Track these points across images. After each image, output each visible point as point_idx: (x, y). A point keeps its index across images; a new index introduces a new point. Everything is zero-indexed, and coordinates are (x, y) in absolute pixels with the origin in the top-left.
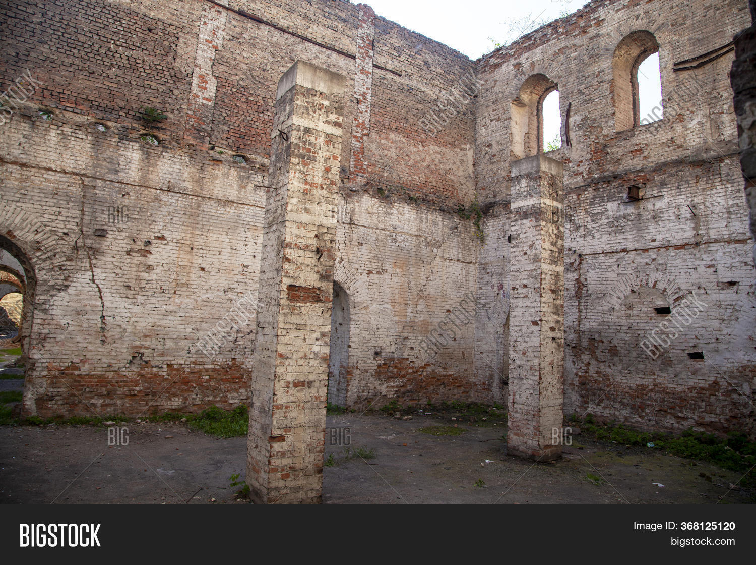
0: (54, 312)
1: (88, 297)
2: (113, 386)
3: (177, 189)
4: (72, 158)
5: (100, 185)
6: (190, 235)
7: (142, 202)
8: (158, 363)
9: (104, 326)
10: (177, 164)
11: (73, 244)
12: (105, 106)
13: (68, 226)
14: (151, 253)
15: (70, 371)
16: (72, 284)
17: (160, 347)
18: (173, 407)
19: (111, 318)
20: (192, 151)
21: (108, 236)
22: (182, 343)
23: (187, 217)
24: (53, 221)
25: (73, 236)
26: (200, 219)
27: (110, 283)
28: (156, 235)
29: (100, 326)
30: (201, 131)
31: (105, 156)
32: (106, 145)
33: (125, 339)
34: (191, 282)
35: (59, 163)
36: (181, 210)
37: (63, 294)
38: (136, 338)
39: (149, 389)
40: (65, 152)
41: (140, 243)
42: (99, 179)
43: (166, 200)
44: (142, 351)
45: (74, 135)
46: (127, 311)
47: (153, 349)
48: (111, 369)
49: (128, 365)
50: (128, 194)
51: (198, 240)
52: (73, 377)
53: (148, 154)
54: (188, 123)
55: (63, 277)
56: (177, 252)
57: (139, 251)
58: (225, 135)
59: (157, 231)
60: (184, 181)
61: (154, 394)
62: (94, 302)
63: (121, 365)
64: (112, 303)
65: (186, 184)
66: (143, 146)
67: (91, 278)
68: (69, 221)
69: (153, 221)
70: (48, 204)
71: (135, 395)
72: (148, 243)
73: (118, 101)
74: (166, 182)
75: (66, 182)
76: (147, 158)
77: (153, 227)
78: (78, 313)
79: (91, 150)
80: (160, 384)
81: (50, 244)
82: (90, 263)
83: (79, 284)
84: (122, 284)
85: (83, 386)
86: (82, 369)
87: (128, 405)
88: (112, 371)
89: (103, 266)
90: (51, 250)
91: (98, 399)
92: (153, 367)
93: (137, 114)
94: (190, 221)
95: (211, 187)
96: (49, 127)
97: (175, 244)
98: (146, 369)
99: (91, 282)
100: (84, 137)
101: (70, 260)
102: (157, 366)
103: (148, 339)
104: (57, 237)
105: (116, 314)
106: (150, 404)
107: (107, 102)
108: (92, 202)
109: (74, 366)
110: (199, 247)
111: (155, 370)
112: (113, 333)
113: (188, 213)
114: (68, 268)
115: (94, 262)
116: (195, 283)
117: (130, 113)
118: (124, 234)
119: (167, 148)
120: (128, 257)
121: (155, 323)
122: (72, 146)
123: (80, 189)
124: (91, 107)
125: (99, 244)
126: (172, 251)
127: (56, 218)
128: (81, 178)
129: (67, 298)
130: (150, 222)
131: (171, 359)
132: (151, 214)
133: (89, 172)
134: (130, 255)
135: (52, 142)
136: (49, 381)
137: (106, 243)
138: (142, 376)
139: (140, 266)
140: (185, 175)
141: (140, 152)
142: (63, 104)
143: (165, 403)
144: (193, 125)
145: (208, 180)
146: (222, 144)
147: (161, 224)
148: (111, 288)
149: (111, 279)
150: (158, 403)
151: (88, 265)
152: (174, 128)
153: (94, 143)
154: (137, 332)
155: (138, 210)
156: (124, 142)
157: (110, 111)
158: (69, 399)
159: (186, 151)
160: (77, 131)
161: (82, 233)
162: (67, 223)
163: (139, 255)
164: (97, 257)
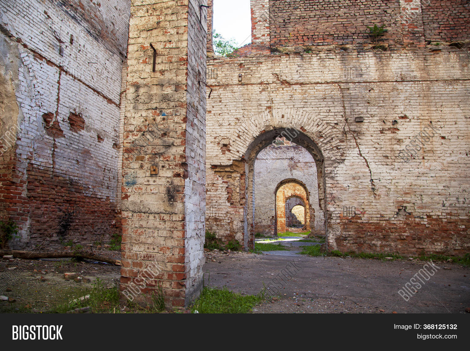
0: (338, 179)
1: (359, 166)
2: (387, 232)
3: (408, 79)
4: (329, 72)
5: (352, 87)
6: (427, 112)
7: (384, 93)
8: (419, 214)
9: (373, 187)
10: (404, 60)
11: (342, 130)
12: (342, 35)
13: (337, 119)
14: (398, 130)
15: (355, 220)
16: (347, 158)
17: (418, 201)
18: (437, 250)
19: (378, 181)
20: (413, 48)
21: (365, 121)
22: (437, 198)
23: (421, 98)
24: (326, 116)
25: (341, 124)
26: (433, 98)
27: (372, 155)
28: (400, 116)
29: (370, 187)
30: (416, 33)
31: (351, 66)
32: (349, 59)
33: (390, 196)
34: (435, 149)
35: (322, 78)
36: (416, 94)
37: (342, 165)
38: (399, 195)
39: (415, 235)
40: (324, 70)
41: (388, 123)
42: (350, 83)
43: (402, 88)
44: (405, 205)
45: (327, 57)
46: (389, 174)
47: (414, 204)
48: (384, 219)
49: (395, 216)
50: (372, 89)
51: (435, 115)
52: (358, 224)
53: (380, 58)
54: (404, 31)
55: (340, 154)
56: (419, 126)
57: (389, 129)
58: (437, 31)
59: (400, 112)
60: (413, 71)
61: (420, 239)
62: (363, 170)
63: (391, 216)
64: (377, 170)
65: (415, 73)
66: (376, 54)
67: (359, 152)
68: (336, 115)
69: (395, 106)
70: (321, 106)
71: (404, 239)
72: (395, 122)
73: (350, 30)
74: (399, 75)
75: (329, 89)
76: (380, 61)
77: (396, 110)
78: (354, 178)
79: (341, 65)
80: (423, 232)
81: (328, 132)
82: (356, 142)
83: (351, 158)
84: (381, 155)
85: (365, 231)
86: (363, 218)
87: (400, 247)
88: (385, 220)
89: (366, 143)
90: (329, 136)
91: (377, 241)
92: (415, 218)
93: (365, 35)
94: (425, 101)
95: (436, 72)
96: (312, 56)
97: (416, 121)
98: (410, 219)
99: (359, 156)
100: (334, 57)
101: (343, 142)
102: (419, 217)
103: (408, 195)
104: (331, 127)
105: (381, 178)
106: (417, 246)
107: (343, 33)
108: (349, 99)
109: (356, 217)
110: (437, 120)
111: (417, 220)
112: (381, 191)
113: (421, 95)
114: (342, 147)
115: (359, 141)
116: (438, 149)
117: (360, 35)
118: (376, 118)
119: (394, 50)
120: (382, 134)
121: (412, 183)
122: (328, 65)
123: (339, 92)
124: (333, 39)
125: (360, 128)
126: (415, 126)
127: (327, 114)
128: (339, 85)
129: (345, 168)
130: (393, 107)
131: (429, 211)
132: (393, 101)
133: (343, 79)
134: (383, 133)
135: (315, 65)
136: (342, 227)
137: (364, 126)
138: (408, 224)
139: (392, 140)
140: (412, 67)
141: (374, 58)
142: (316, 41)
143: (430, 247)
144: (408, 31)
145: (432, 67)
146: (436, 39)
147: (402, 107)
148: (374, 159)
149: (373, 152)
150: (424, 247)
151: (355, 144)
152: (394, 37)
153: (341, 59)
154: (399, 190)
155: (382, 99)
156: (361, 53)
157: (346, 37)
158: (357, 240)
159: (409, 49)
160: (329, 54)
161: (347, 122)
162: (335, 117)
163: (390, 132)
164: (360, 137)
